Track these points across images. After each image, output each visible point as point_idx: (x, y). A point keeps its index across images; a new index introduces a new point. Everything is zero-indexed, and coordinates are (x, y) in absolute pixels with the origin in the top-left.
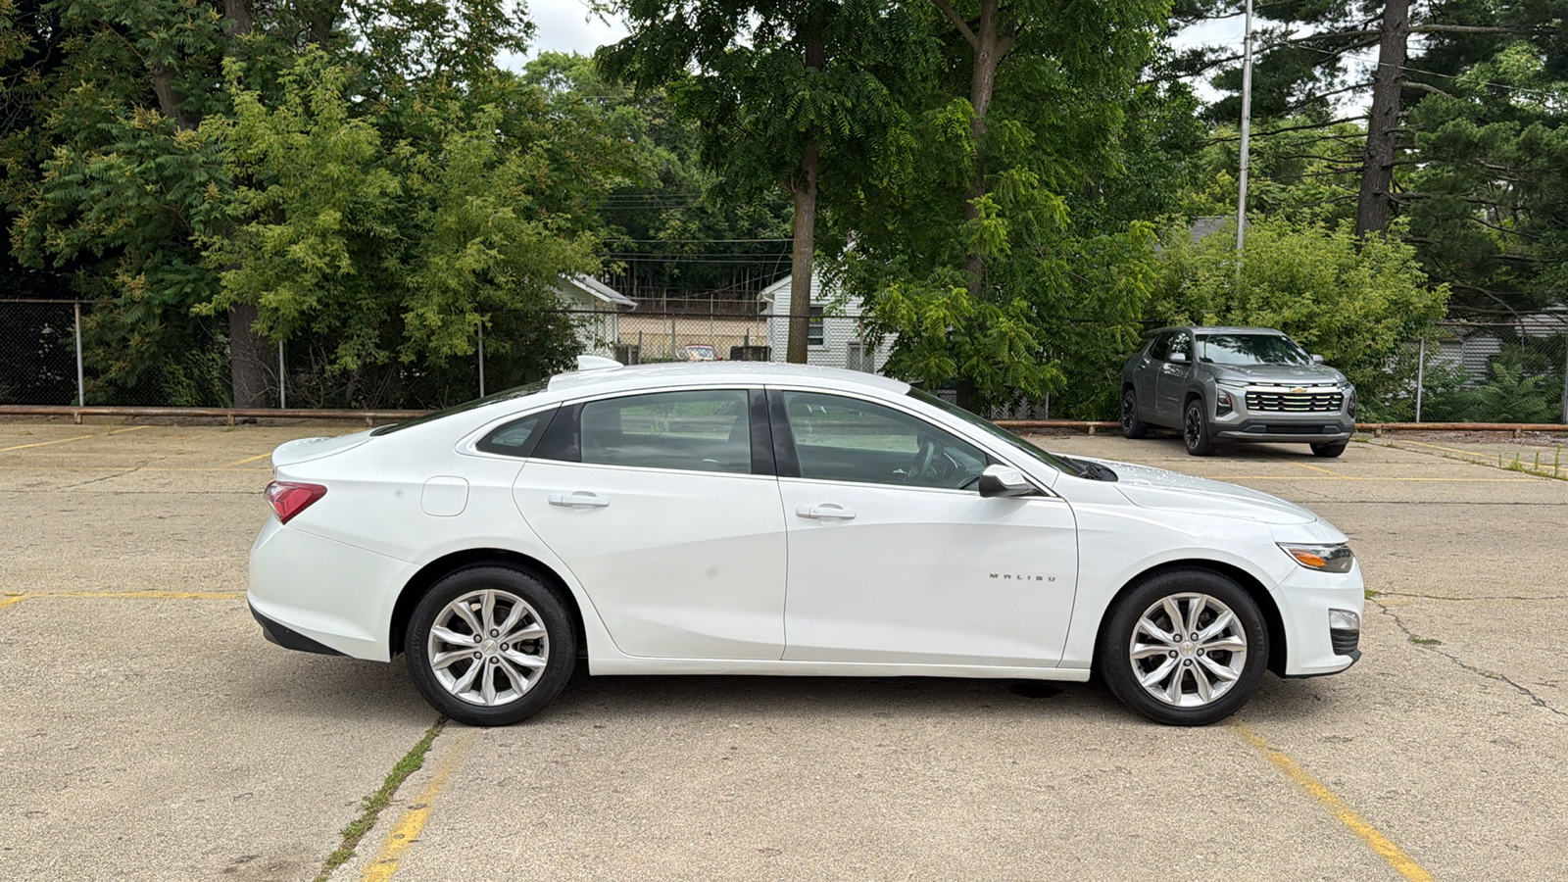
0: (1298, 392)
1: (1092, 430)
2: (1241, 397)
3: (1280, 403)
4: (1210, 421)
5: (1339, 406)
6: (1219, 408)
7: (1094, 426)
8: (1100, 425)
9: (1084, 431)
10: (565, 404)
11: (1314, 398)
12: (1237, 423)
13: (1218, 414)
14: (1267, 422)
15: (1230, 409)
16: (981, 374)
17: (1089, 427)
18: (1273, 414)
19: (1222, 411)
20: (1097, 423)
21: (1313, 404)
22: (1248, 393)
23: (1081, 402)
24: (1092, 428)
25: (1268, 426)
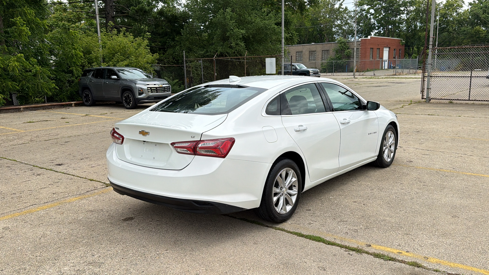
0: (161, 87)
1: (73, 105)
2: (146, 89)
3: (157, 90)
4: (136, 97)
5: (169, 90)
6: (139, 93)
7: (74, 103)
8: (76, 103)
9: (70, 105)
10: (281, 93)
11: (156, 89)
12: (146, 97)
13: (139, 95)
14: (155, 96)
15: (143, 93)
16: (28, 87)
17: (72, 104)
18: (155, 94)
19: (140, 94)
20: (75, 102)
21: (164, 90)
22: (148, 88)
23: (59, 96)
24: (73, 104)
25: (155, 97)
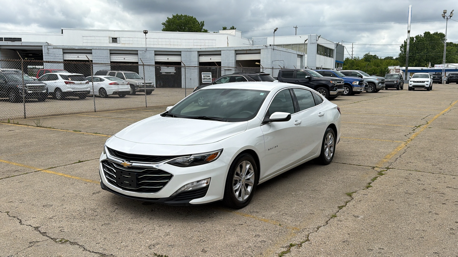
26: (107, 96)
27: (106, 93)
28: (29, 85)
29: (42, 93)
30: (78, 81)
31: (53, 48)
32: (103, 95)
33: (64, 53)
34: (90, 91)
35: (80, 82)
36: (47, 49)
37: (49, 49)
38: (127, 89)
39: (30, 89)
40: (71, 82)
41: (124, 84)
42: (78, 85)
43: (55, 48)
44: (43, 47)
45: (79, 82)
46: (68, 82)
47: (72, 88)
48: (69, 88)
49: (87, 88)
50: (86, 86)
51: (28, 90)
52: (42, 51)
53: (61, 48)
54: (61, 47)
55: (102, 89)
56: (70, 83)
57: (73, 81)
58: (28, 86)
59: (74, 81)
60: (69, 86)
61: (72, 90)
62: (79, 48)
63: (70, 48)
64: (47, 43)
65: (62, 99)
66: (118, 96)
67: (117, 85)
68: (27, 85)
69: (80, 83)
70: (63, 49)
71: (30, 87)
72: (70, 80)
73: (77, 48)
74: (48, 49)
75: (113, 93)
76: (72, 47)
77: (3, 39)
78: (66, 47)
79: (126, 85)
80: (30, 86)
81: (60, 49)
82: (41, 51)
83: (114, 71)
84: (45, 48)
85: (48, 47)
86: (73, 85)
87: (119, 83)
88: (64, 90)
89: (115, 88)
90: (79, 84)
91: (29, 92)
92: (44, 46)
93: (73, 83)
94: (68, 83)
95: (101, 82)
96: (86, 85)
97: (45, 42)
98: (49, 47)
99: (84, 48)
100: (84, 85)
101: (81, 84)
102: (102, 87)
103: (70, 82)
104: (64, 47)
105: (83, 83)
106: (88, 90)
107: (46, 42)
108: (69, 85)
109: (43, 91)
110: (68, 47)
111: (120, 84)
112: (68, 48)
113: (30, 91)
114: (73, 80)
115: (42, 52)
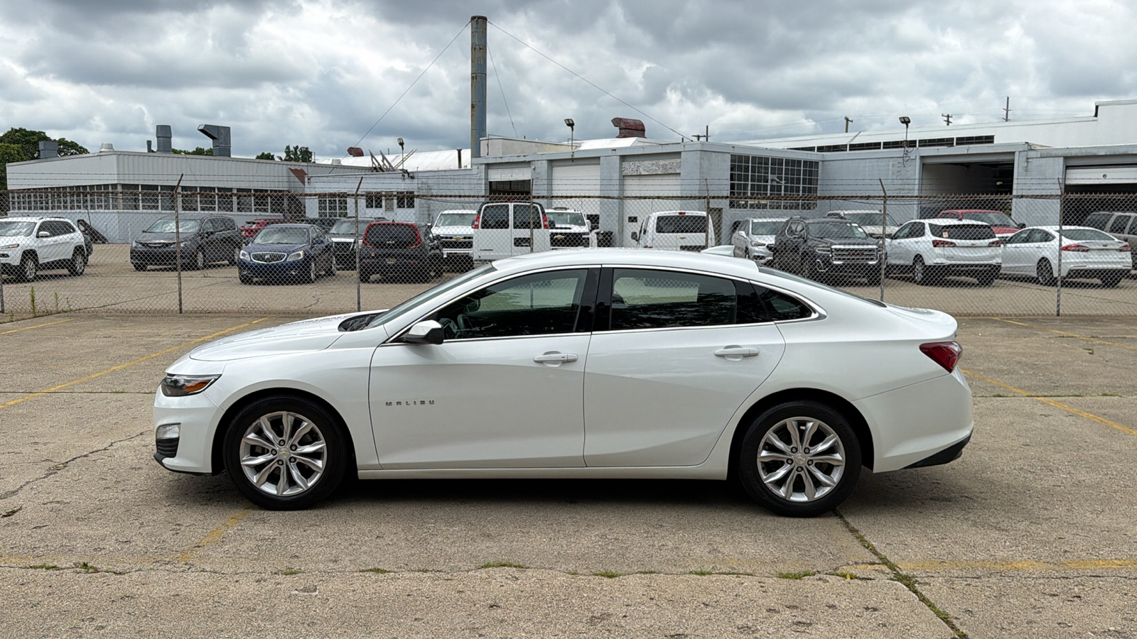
26: (1052, 282)
27: (1052, 273)
28: (838, 247)
29: (867, 264)
30: (965, 239)
31: (1041, 157)
32: (1044, 276)
33: (1067, 167)
34: (999, 266)
35: (973, 241)
36: (1025, 159)
37: (1030, 160)
38: (1119, 263)
39: (839, 257)
40: (947, 243)
41: (1107, 250)
42: (966, 249)
43: (1048, 155)
44: (1017, 154)
45: (968, 241)
46: (940, 241)
47: (948, 258)
48: (938, 256)
49: (993, 257)
50: (988, 252)
51: (833, 258)
52: (1013, 164)
53: (1060, 155)
54: (1060, 153)
55: (1045, 261)
56: (944, 243)
57: (954, 241)
58: (835, 249)
59: (956, 238)
60: (940, 252)
61: (948, 262)
62: (1108, 154)
63: (1085, 155)
64: (1027, 145)
65: (925, 282)
66: (1098, 281)
67: (1083, 251)
68: (833, 247)
69: (970, 244)
70: (1066, 158)
71: (839, 253)
72: (945, 237)
73: (1103, 154)
74: (1028, 158)
75: (1069, 274)
76: (1089, 151)
77: (916, 143)
78: (1074, 153)
79: (1118, 253)
80: (840, 249)
81: (1057, 159)
82: (1011, 165)
83: (1127, 214)
84: (1020, 158)
85: (1027, 155)
86: (951, 249)
87: (1090, 247)
88: (929, 261)
89: (1077, 261)
90: (967, 247)
91: (836, 262)
92: (1020, 152)
93: (952, 243)
94: (938, 244)
95: (1048, 243)
96: (990, 249)
97: (1024, 141)
98: (1031, 154)
99: (1122, 151)
100: (984, 249)
101: (973, 246)
102: (1046, 256)
103: (944, 241)
104: (1068, 153)
105: (979, 245)
106: (994, 262)
107: (1027, 143)
108: (942, 248)
109: (870, 263)
110: (1078, 151)
111: (1094, 250)
112: (1079, 155)
113: (839, 259)
114: (952, 238)
115: (1013, 167)
